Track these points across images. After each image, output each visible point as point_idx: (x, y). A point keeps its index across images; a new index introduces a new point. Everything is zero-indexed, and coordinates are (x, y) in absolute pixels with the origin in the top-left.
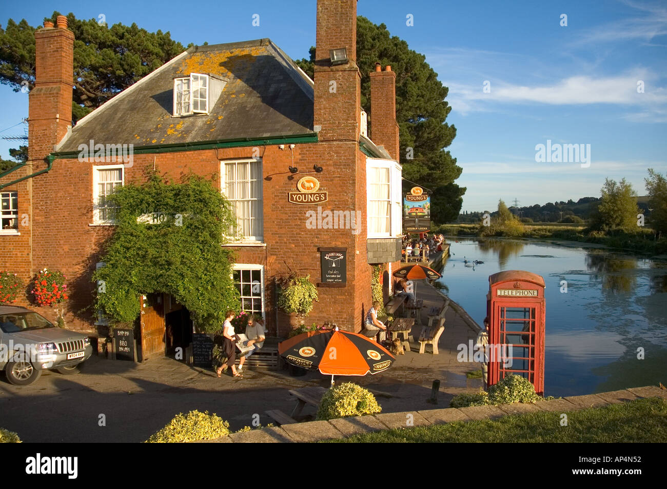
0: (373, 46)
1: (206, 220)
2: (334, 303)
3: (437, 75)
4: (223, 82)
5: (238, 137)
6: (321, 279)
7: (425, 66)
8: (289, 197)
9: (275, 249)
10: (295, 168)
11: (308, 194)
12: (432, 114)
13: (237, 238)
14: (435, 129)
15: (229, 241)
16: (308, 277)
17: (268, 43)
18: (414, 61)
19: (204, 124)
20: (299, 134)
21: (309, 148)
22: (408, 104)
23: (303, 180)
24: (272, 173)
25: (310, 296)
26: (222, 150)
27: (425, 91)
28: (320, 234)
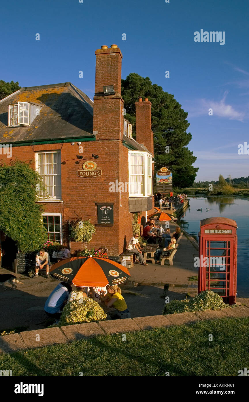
0: (141, 89)
1: (25, 187)
2: (106, 235)
3: (181, 106)
4: (39, 107)
5: (46, 138)
6: (97, 221)
7: (173, 101)
8: (77, 174)
9: (69, 204)
10: (81, 156)
11: (89, 171)
12: (177, 127)
13: (45, 197)
14: (178, 135)
15: (40, 199)
16: (90, 220)
17: (69, 85)
18: (166, 98)
19: (26, 131)
20: (84, 136)
21: (90, 144)
22: (162, 122)
23: (87, 163)
24: (67, 159)
25: (90, 232)
26: (36, 146)
27: (173, 114)
28: (97, 195)
